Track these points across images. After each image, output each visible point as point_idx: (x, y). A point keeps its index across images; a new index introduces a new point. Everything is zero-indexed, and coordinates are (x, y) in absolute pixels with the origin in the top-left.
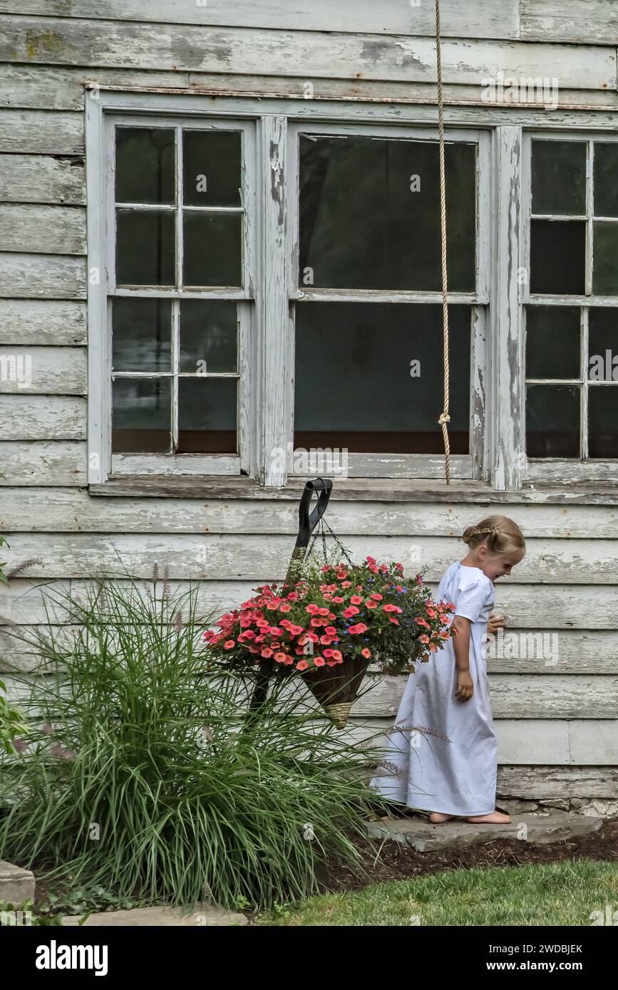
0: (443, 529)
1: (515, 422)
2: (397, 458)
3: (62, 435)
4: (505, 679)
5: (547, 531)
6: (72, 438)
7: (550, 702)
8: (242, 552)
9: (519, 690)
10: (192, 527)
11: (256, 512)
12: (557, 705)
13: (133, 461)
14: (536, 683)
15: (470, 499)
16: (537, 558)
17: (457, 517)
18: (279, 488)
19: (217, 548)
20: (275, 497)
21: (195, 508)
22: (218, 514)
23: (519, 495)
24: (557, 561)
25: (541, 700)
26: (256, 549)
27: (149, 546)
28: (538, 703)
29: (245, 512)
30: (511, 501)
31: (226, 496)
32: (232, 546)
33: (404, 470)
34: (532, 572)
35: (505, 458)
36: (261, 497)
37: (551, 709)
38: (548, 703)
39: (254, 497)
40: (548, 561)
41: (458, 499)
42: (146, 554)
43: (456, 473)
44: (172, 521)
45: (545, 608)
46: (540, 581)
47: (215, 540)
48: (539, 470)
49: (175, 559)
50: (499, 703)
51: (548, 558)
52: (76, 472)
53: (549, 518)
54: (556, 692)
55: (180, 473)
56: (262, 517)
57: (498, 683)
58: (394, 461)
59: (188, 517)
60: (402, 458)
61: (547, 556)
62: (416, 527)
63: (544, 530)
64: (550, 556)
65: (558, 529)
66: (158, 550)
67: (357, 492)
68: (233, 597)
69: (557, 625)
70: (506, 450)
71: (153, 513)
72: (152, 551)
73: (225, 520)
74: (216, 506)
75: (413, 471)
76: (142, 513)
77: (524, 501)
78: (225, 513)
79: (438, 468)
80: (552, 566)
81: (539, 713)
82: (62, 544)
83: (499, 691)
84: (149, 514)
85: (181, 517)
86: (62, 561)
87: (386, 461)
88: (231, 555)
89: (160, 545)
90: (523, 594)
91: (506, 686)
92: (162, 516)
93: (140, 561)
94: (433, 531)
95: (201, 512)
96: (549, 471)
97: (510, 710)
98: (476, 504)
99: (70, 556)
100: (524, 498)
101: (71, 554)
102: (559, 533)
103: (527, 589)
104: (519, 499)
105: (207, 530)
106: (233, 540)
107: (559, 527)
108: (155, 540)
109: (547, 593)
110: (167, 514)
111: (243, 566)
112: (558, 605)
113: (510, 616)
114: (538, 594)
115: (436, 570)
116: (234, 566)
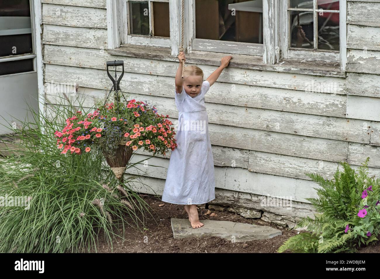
0: (241, 81)
1: (271, 31)
2: (234, 44)
3: (100, 26)
4: (270, 155)
5: (286, 86)
6: (103, 28)
7: (288, 169)
8: (165, 85)
9: (275, 161)
10: (145, 71)
11: (170, 66)
12: (290, 170)
13: (135, 39)
14: (283, 159)
15: (251, 68)
16: (282, 98)
17: (248, 76)
18: (175, 56)
19: (156, 81)
20: (174, 61)
21: (147, 63)
22: (156, 66)
23: (271, 67)
24: (291, 101)
25: (284, 168)
26: (170, 83)
27: (132, 78)
28: (282, 169)
29: (165, 66)
30: (268, 70)
31: (156, 58)
32: (162, 81)
33: (237, 50)
34: (279, 105)
35: (266, 48)
36: (169, 60)
37: (287, 172)
38: (287, 169)
39: (166, 60)
40: (287, 100)
41: (246, 67)
42: (131, 82)
43: (259, 53)
44: (138, 68)
45: (286, 123)
46: (282, 110)
47: (155, 78)
48: (294, 54)
49: (141, 85)
50: (266, 166)
51: (287, 99)
52: (106, 43)
53: (287, 79)
54: (291, 164)
55: (152, 45)
56: (171, 69)
57: (266, 157)
58: (233, 45)
59: (144, 67)
60: (236, 44)
61: (287, 98)
62: (231, 79)
63: (285, 85)
64: (288, 98)
65: (291, 85)
66: (135, 80)
67: (205, 61)
68: (163, 104)
69: (290, 132)
70: (267, 44)
71: (132, 64)
72: (133, 80)
73: (158, 69)
74: (155, 63)
75: (241, 51)
76: (128, 63)
77: (273, 70)
78: (158, 66)
79: (251, 50)
80: (288, 103)
81: (283, 174)
82: (102, 75)
83: (267, 161)
84: (131, 64)
85: (142, 66)
86: (102, 82)
87: (229, 45)
88: (161, 85)
89: (136, 78)
90: (277, 115)
91: (270, 159)
92: (135, 66)
93: (128, 85)
94: (238, 81)
95: (149, 65)
96: (298, 55)
97: (270, 170)
98: (254, 70)
99: (104, 80)
100: (273, 69)
101: (105, 79)
102: (291, 87)
103: (278, 113)
104: (271, 69)
105: (151, 73)
106: (162, 79)
107: (291, 84)
108: (134, 76)
109: (287, 116)
110: (137, 64)
111: (165, 91)
112: (291, 122)
113: (270, 126)
114: (283, 116)
115: (239, 100)
116: (162, 91)
